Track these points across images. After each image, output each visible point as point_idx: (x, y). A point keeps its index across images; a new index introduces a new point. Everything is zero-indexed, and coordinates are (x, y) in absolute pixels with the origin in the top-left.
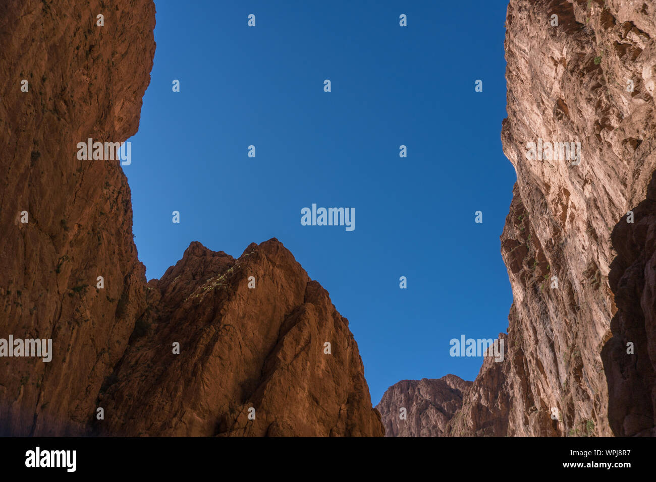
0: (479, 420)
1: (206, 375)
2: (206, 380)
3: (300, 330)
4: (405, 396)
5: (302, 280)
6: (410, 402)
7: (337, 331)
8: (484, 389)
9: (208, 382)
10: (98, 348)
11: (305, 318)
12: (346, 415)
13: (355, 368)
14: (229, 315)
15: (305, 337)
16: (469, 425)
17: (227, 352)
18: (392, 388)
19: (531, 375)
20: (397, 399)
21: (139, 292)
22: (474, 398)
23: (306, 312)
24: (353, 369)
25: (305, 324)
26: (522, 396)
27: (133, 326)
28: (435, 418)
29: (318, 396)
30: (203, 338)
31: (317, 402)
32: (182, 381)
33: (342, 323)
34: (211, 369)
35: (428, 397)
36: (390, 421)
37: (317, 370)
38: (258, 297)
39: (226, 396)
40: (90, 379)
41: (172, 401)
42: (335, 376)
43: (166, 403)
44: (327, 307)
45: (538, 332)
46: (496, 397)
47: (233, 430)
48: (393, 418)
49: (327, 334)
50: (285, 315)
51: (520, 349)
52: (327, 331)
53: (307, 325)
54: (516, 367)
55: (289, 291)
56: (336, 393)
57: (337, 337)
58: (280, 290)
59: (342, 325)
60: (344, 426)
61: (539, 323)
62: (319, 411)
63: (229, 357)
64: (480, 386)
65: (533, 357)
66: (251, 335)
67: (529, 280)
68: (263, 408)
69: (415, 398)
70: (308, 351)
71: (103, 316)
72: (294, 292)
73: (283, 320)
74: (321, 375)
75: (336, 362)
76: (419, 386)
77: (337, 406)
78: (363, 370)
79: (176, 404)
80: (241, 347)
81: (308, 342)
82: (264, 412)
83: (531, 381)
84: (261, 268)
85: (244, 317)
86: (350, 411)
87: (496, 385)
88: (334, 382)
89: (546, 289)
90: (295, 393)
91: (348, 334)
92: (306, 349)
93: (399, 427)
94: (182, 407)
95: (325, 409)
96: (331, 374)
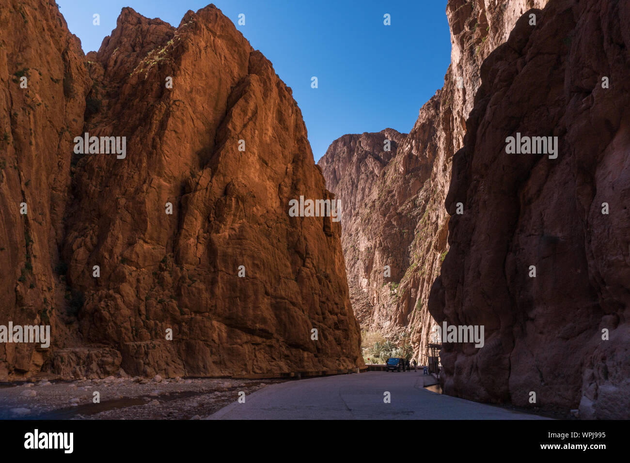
0: (409, 166)
1: (165, 148)
2: (166, 152)
3: (247, 101)
4: (348, 148)
5: (244, 51)
6: (352, 153)
7: (281, 100)
8: (416, 141)
9: (167, 153)
10: (58, 128)
11: (251, 90)
12: (292, 173)
13: (299, 132)
14: (177, 90)
15: (252, 108)
16: (400, 170)
17: (181, 126)
18: (336, 142)
19: (455, 131)
20: (341, 151)
21: (81, 70)
22: (407, 149)
23: (251, 84)
24: (298, 134)
25: (251, 96)
26: (445, 148)
27: (85, 104)
28: (373, 165)
29: (266, 159)
30: (156, 114)
31: (267, 164)
32: (145, 154)
33: (286, 93)
34: (168, 142)
35: (367, 149)
36: (334, 169)
37: (265, 137)
38: (202, 70)
39: (186, 164)
40: (59, 156)
41: (139, 171)
42: (281, 140)
43: (135, 173)
44: (271, 77)
45: (467, 93)
46: (425, 148)
47: (196, 190)
48: (337, 167)
49: (272, 104)
50: (231, 87)
51: (449, 108)
52: (272, 101)
53: (253, 96)
54: (443, 124)
55: (233, 62)
56: (283, 155)
57: (282, 106)
58: (223, 61)
59: (286, 95)
60: (290, 181)
61: (470, 85)
62: (269, 170)
63: (183, 130)
64: (413, 138)
65: (459, 115)
66: (201, 108)
67: (468, 42)
68: (219, 172)
69: (356, 149)
70: (255, 120)
71: (53, 97)
72: (238, 63)
73: (230, 91)
74: (268, 141)
75: (281, 128)
76: (360, 139)
77: (283, 165)
78: (306, 133)
79: (144, 173)
80: (193, 120)
81: (255, 113)
82: (221, 175)
83: (455, 136)
84: (201, 40)
85: (191, 92)
86: (295, 170)
87: (426, 138)
88: (281, 146)
89: (481, 52)
90: (246, 157)
91: (292, 103)
92: (254, 119)
93: (341, 174)
94: (149, 175)
95: (274, 168)
96: (278, 140)
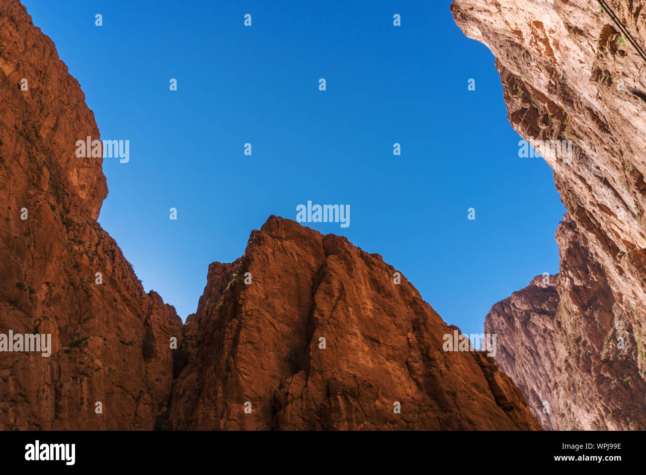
0: (581, 301)
1: (241, 365)
2: (242, 369)
3: (329, 282)
5: (316, 240)
7: (371, 269)
8: (571, 270)
9: (245, 370)
10: (133, 393)
11: (329, 269)
12: (417, 342)
13: (409, 295)
14: (249, 301)
15: (337, 287)
16: (574, 310)
17: (256, 335)
22: (566, 284)
23: (329, 265)
24: (407, 297)
25: (332, 275)
28: (542, 322)
29: (375, 335)
30: (227, 333)
31: (378, 342)
33: (374, 259)
34: (243, 357)
37: (364, 312)
38: (274, 273)
39: (274, 377)
40: (137, 425)
42: (387, 309)
44: (350, 250)
45: (587, 178)
46: (587, 272)
47: (288, 404)
49: (360, 275)
50: (313, 279)
51: (579, 206)
52: (360, 272)
53: (333, 274)
55: (307, 256)
56: (395, 325)
57: (373, 273)
58: (296, 259)
59: (375, 261)
60: (419, 353)
62: (383, 349)
63: (261, 339)
64: (567, 269)
66: (282, 311)
68: (314, 369)
70: (345, 297)
71: (124, 360)
72: (313, 255)
73: (312, 283)
74: (371, 316)
75: (383, 297)
76: (512, 302)
77: (401, 337)
78: (418, 293)
80: (273, 325)
81: (342, 290)
82: (317, 373)
84: (267, 247)
85: (267, 298)
86: (420, 337)
87: (581, 262)
88: (389, 316)
90: (346, 341)
91: (385, 266)
92: (342, 297)
93: (513, 348)
95: (389, 344)
96: (382, 310)
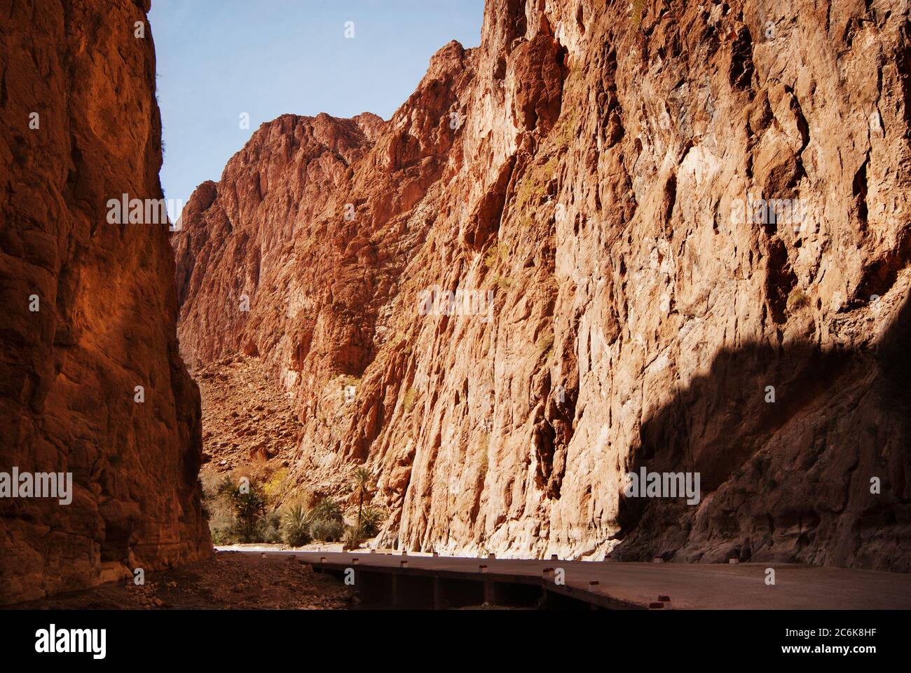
4: (288, 136)
6: (294, 148)
8: (418, 111)
16: (384, 163)
18: (268, 126)
20: (274, 143)
22: (400, 124)
28: (331, 169)
35: (324, 141)
36: (258, 174)
46: (435, 124)
48: (263, 170)
64: (414, 106)
69: (303, 140)
76: (313, 125)
87: (439, 107)
93: (270, 184)
